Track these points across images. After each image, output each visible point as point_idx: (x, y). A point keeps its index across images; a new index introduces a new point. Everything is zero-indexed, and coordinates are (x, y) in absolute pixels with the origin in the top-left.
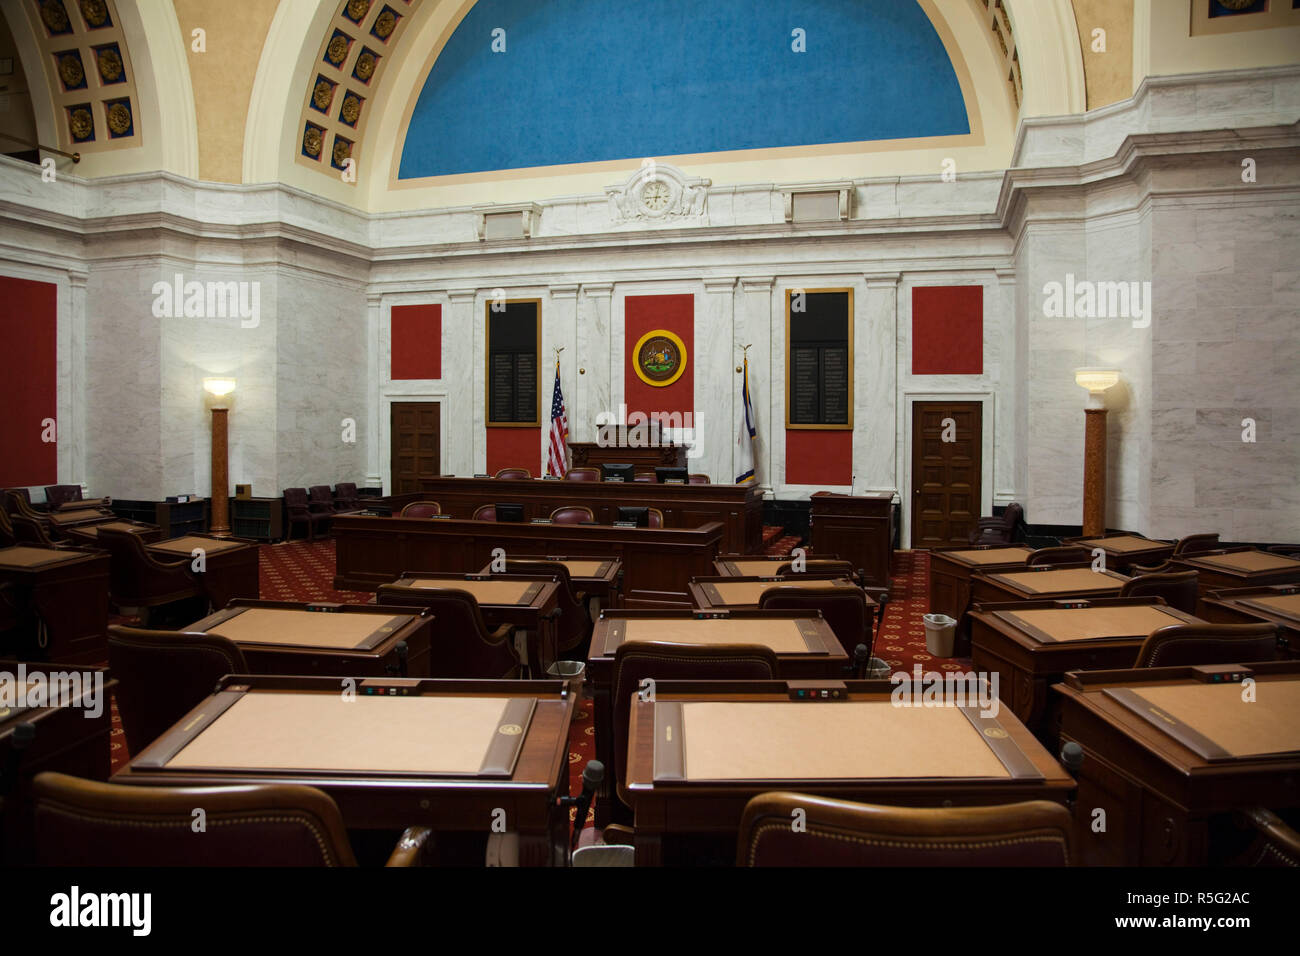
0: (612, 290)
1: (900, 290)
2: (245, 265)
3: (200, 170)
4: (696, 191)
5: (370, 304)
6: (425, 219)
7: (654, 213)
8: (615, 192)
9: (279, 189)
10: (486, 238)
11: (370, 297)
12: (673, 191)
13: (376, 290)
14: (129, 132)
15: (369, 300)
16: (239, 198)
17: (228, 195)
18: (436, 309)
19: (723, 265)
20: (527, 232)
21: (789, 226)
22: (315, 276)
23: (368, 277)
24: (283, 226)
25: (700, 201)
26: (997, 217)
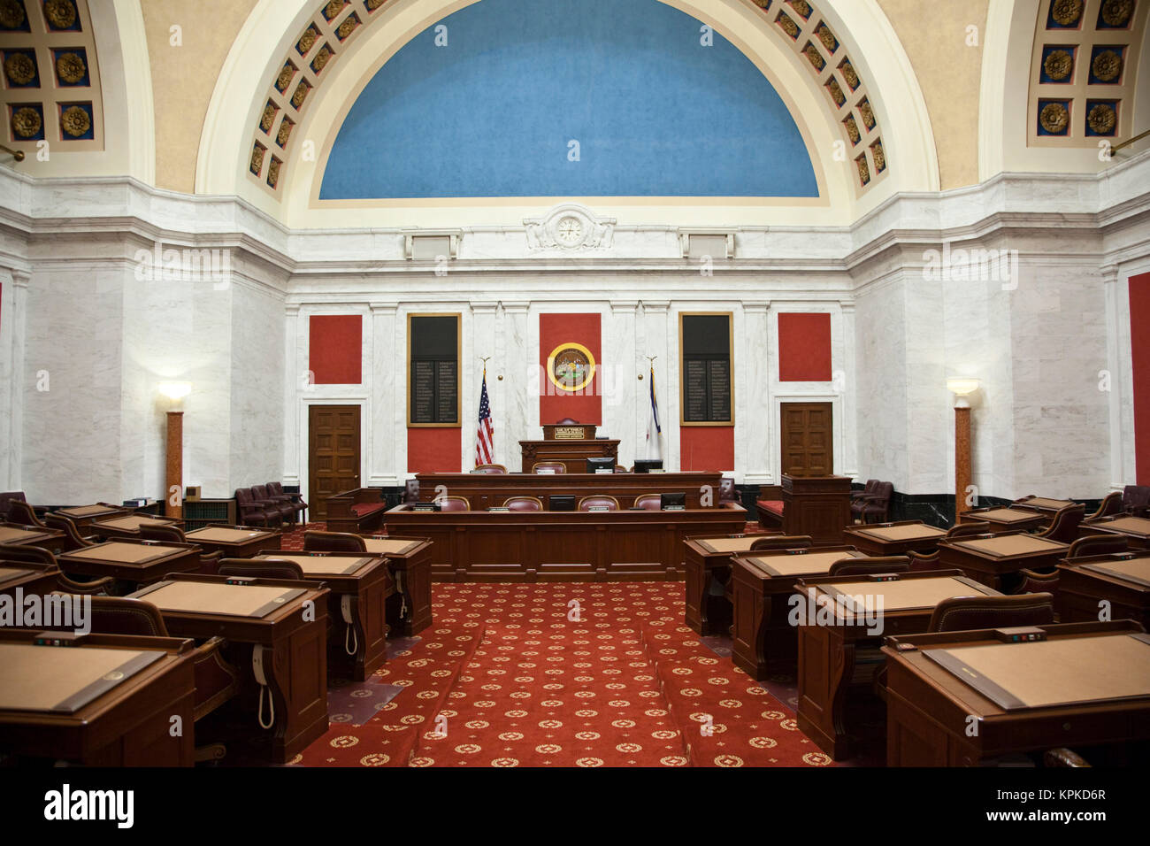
0: (528, 308)
1: (769, 315)
3: (157, 178)
4: (605, 227)
5: (288, 313)
6: (348, 237)
7: (568, 244)
8: (534, 224)
9: (236, 202)
10: (413, 257)
11: (289, 306)
12: (584, 226)
13: (295, 300)
14: (90, 135)
15: (287, 309)
16: (192, 208)
17: (181, 204)
18: (357, 320)
19: (627, 290)
20: (452, 253)
21: (684, 261)
23: (286, 288)
25: (608, 236)
26: (844, 262)
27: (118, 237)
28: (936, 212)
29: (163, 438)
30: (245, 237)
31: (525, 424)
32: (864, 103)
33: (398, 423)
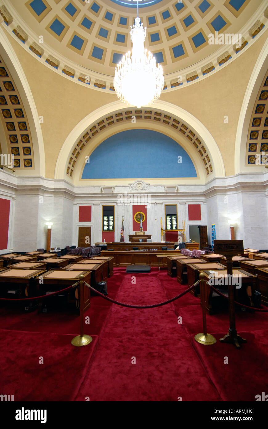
1: (186, 205)
2: (54, 197)
3: (46, 176)
4: (147, 185)
5: (74, 205)
6: (88, 188)
7: (139, 189)
8: (131, 185)
9: (64, 181)
10: (103, 193)
12: (143, 185)
13: (75, 202)
14: (31, 166)
16: (53, 182)
17: (51, 181)
18: (90, 207)
19: (153, 200)
20: (113, 192)
21: (166, 193)
22: (68, 200)
23: (75, 200)
25: (148, 187)
26: (203, 192)
27: (38, 190)
28: (225, 182)
29: (46, 235)
30: (66, 189)
31: (129, 231)
32: (207, 156)
33: (100, 231)
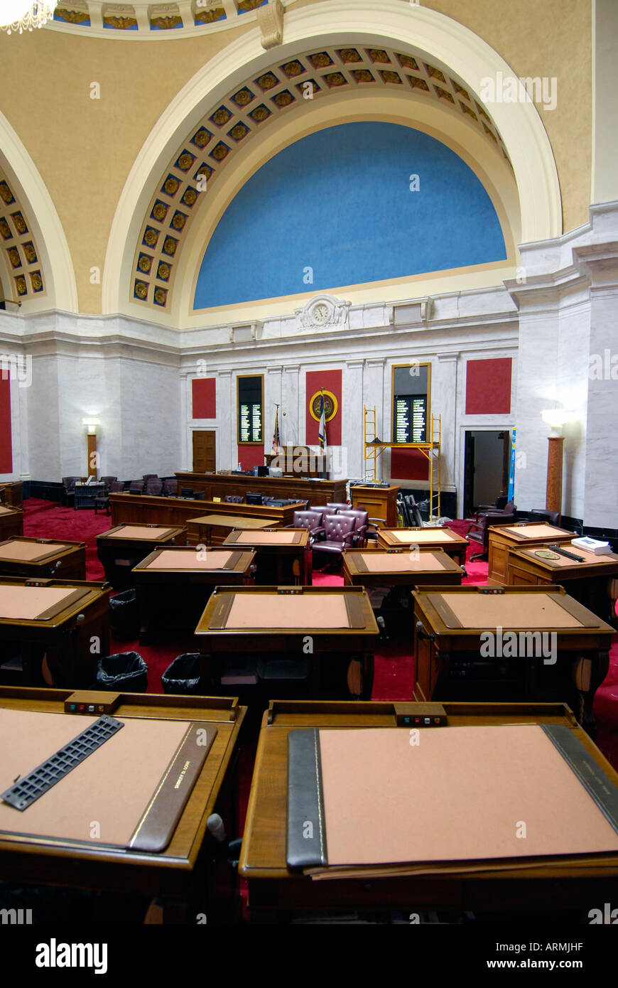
0: (299, 369)
1: (459, 363)
2: (105, 359)
3: (79, 308)
4: (342, 309)
5: (182, 379)
6: (207, 331)
7: (320, 323)
8: (300, 312)
9: (120, 317)
10: (235, 341)
11: (182, 374)
12: (329, 309)
13: (185, 371)
14: (42, 288)
18: (213, 381)
19: (358, 353)
20: (253, 337)
21: (392, 327)
22: (146, 364)
23: (181, 364)
24: (120, 337)
25: (344, 315)
33: (233, 441)
